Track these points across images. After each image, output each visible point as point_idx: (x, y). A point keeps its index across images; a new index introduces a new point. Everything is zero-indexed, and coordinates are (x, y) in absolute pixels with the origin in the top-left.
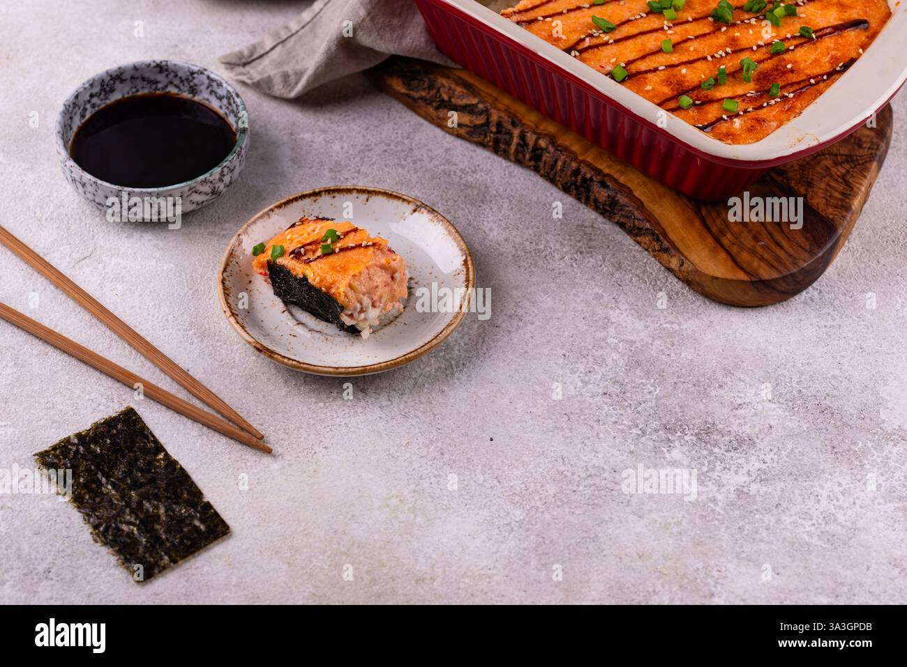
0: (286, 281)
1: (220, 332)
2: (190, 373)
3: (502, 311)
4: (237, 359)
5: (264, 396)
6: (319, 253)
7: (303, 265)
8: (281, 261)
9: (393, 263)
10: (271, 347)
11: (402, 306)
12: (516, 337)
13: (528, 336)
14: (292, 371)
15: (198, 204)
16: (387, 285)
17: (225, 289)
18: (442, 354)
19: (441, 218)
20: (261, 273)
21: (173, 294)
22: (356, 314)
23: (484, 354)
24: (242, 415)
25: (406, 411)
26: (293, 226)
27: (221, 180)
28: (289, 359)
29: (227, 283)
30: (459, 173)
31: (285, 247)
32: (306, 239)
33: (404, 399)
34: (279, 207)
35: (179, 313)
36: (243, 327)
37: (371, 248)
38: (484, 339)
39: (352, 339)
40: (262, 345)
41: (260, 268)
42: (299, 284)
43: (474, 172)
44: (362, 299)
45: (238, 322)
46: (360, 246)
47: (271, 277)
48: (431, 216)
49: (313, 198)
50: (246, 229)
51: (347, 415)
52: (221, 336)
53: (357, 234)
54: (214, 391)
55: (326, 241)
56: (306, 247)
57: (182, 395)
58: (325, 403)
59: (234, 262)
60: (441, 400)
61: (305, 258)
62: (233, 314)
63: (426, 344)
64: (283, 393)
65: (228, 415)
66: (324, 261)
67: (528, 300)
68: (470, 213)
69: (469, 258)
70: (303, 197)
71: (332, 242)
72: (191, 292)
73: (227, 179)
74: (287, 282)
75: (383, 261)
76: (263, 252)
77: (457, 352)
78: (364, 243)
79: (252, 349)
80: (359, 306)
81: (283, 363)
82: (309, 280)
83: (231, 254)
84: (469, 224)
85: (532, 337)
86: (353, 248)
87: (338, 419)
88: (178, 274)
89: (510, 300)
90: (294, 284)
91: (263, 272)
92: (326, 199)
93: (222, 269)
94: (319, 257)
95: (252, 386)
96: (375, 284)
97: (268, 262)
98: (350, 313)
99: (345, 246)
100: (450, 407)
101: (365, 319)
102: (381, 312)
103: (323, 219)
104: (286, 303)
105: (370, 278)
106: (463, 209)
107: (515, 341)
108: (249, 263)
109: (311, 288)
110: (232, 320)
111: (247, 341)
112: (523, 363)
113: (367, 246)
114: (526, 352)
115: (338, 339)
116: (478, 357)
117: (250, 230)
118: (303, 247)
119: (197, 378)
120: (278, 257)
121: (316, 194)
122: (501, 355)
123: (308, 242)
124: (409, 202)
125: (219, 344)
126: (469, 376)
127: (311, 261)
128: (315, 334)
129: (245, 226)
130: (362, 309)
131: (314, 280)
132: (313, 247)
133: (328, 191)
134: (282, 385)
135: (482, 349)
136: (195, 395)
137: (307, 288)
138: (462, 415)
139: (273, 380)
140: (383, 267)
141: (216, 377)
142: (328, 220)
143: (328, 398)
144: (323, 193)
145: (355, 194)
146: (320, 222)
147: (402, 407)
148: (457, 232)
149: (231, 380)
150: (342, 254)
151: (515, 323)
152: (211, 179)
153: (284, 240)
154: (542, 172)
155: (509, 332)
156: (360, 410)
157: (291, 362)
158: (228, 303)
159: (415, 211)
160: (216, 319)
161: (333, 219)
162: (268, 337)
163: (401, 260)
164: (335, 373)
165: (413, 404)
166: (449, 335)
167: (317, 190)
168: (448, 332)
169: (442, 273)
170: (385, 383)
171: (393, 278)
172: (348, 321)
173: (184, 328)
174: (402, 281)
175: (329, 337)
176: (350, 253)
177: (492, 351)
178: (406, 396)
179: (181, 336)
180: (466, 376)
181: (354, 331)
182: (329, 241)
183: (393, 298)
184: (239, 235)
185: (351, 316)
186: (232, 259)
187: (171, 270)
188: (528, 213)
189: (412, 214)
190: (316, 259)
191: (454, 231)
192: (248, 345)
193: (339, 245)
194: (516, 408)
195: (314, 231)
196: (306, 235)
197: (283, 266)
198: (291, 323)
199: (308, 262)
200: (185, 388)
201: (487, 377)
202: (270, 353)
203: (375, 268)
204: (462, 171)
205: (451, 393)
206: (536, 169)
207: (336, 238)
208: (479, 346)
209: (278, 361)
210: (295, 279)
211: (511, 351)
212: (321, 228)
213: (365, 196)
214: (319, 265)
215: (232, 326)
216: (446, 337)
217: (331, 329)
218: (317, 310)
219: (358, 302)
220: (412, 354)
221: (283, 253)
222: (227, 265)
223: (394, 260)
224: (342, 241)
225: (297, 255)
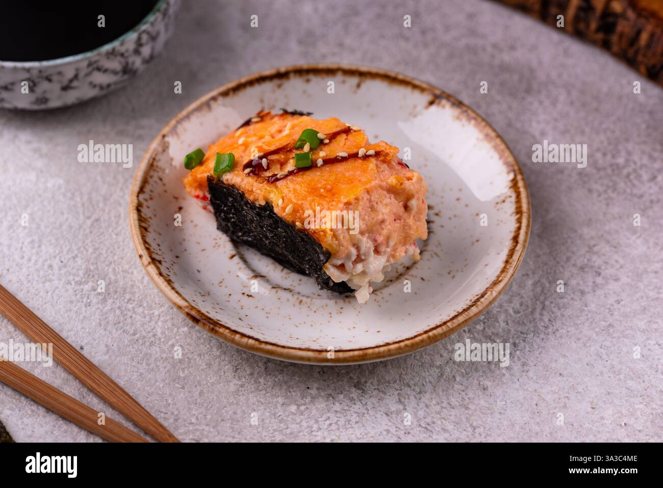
0: (236, 209)
1: (132, 286)
2: (85, 353)
3: (568, 259)
4: (159, 331)
5: (201, 394)
6: (290, 166)
7: (265, 185)
8: (229, 178)
9: (407, 184)
10: (213, 315)
11: (419, 251)
12: (593, 302)
13: (611, 300)
14: (245, 353)
15: (101, 88)
16: (397, 218)
17: (141, 219)
18: (480, 327)
19: (473, 115)
20: (197, 197)
21: (61, 226)
22: (349, 265)
23: (546, 327)
24: (165, 424)
25: (429, 420)
26: (247, 123)
27: (137, 52)
28: (243, 335)
29: (144, 210)
30: (489, 49)
31: (237, 156)
32: (268, 144)
33: (423, 399)
34: (225, 94)
35: (70, 256)
36: (169, 282)
37: (373, 160)
38: (543, 303)
39: (341, 303)
40: (199, 311)
41: (196, 188)
42: (258, 214)
43: (512, 48)
44: (359, 240)
45: (161, 274)
46: (354, 156)
47: (213, 203)
48: (456, 112)
49: (276, 82)
50: (175, 127)
51: (334, 427)
52: (133, 294)
53: (350, 137)
54: (122, 383)
55: (301, 147)
56: (270, 157)
57: (71, 389)
58: (298, 406)
59: (155, 178)
60: (482, 402)
61: (268, 174)
62: (153, 261)
63: (460, 314)
64: (232, 388)
65: (144, 425)
66: (299, 179)
67: (608, 242)
68: (510, 108)
69: (519, 177)
70: (262, 79)
71: (311, 149)
72: (89, 222)
73: (146, 51)
74: (238, 212)
75: (392, 180)
76: (201, 163)
77: (503, 325)
78: (361, 152)
79: (182, 316)
80: (354, 251)
81: (233, 341)
82: (276, 210)
83: (152, 166)
84: (510, 125)
85: (618, 302)
86: (344, 159)
87: (319, 433)
88: (69, 195)
89: (578, 242)
90: (250, 215)
91: (201, 194)
92: (295, 83)
93: (137, 189)
94: (291, 173)
95: (181, 374)
96: (380, 217)
97: (210, 179)
98: (339, 262)
99: (333, 156)
100: (498, 416)
101: (364, 273)
102: (388, 261)
103: (294, 114)
104: (236, 243)
105: (372, 208)
106: (499, 103)
107: (593, 307)
108: (180, 179)
109: (277, 221)
110: (152, 269)
111: (175, 304)
112: (608, 344)
113: (366, 157)
114: (610, 325)
115: (318, 302)
116: (536, 332)
117: (180, 129)
118: (266, 156)
119: (95, 361)
120: (225, 172)
121: (281, 76)
122: (572, 329)
123: (273, 148)
124: (422, 90)
125: (130, 306)
126: (524, 364)
127: (277, 180)
128: (283, 294)
129: (173, 122)
130: (358, 256)
131: (284, 209)
132: (281, 157)
133: (300, 72)
134: (230, 375)
135: (541, 320)
136: (91, 390)
137: (271, 221)
138: (517, 428)
139: (215, 367)
140: (392, 190)
141: (125, 359)
142: (301, 114)
143: (303, 397)
144: (292, 75)
145: (339, 77)
146: (289, 118)
147: (421, 413)
148: (498, 136)
149: (148, 365)
150: (327, 168)
151: (590, 278)
152: (123, 49)
153: (233, 145)
154: (615, 48)
155: (583, 293)
156: (354, 418)
157: (245, 340)
158: (145, 242)
159: (431, 103)
160: (126, 267)
161: (309, 114)
162: (207, 298)
163: (420, 180)
164: (316, 360)
165: (438, 408)
166: (494, 299)
167: (283, 70)
168: (494, 294)
169: (476, 200)
170: (393, 373)
171: (406, 207)
172: (336, 276)
173: (77, 279)
174: (419, 212)
175: (304, 299)
176: (340, 168)
177: (558, 324)
178: (428, 395)
179: (71, 291)
180: (519, 363)
181: (344, 291)
182: (306, 148)
183: (405, 239)
184: (164, 136)
185: (342, 267)
186: (152, 173)
187: (60, 188)
188: (597, 110)
189: (427, 107)
190: (286, 176)
191: (493, 134)
192: (175, 309)
193: (322, 154)
194: (602, 418)
195: (280, 131)
196: (267, 138)
197: (233, 186)
198: (244, 275)
199: (274, 180)
200: (77, 377)
201: (554, 365)
202: (213, 325)
203: (380, 191)
204: (495, 46)
205: (499, 392)
206: (606, 46)
207: (317, 142)
208: (537, 315)
209: (225, 338)
210: (253, 206)
211: (587, 324)
212: (293, 127)
213: (354, 80)
214: (291, 186)
215: (152, 279)
216: (491, 303)
217: (306, 285)
218: (285, 256)
219: (354, 245)
220: (439, 330)
221: (233, 166)
222: (145, 182)
223: (409, 179)
224: (326, 148)
225: (255, 168)
